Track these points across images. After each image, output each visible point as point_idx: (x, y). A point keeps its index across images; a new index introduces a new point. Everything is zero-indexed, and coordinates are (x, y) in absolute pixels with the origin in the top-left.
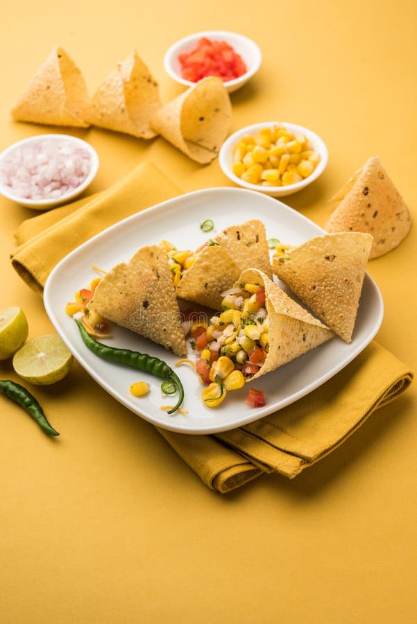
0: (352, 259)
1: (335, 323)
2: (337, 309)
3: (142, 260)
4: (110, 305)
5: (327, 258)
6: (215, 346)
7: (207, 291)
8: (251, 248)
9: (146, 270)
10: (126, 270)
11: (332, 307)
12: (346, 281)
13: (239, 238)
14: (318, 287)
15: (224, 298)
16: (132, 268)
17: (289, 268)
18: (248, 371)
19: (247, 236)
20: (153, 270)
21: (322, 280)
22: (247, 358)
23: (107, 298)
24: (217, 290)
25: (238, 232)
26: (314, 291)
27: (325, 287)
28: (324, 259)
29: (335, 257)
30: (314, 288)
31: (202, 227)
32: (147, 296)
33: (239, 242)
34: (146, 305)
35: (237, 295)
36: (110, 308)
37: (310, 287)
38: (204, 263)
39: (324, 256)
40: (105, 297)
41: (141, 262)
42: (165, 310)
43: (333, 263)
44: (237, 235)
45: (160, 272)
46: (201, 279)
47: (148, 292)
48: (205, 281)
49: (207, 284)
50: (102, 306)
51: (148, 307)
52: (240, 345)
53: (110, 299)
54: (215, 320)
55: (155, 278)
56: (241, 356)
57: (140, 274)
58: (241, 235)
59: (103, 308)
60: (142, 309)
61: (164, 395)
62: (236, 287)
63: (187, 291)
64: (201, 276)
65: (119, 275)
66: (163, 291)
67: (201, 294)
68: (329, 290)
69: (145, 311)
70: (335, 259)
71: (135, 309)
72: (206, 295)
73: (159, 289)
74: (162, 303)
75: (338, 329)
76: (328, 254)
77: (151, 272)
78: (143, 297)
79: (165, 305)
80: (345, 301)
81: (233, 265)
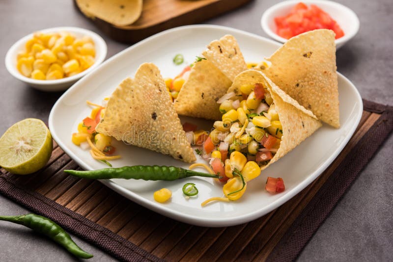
0: (326, 52)
1: (323, 113)
2: (322, 99)
3: (145, 75)
4: (121, 120)
5: (305, 55)
6: (224, 147)
7: (204, 101)
8: (233, 58)
9: (150, 84)
10: (132, 85)
11: (318, 99)
12: (325, 72)
13: (221, 52)
14: (302, 83)
15: (220, 104)
16: (137, 83)
17: (271, 73)
18: (264, 157)
19: (227, 49)
20: (155, 85)
21: (304, 77)
22: (261, 146)
23: (117, 114)
24: (213, 98)
25: (219, 47)
26: (298, 88)
27: (308, 82)
28: (303, 57)
29: (311, 53)
30: (298, 85)
31: (174, 61)
32: (154, 108)
33: (222, 55)
34: (154, 116)
35: (233, 99)
36: (120, 124)
37: (294, 85)
38: (198, 75)
39: (302, 54)
40: (115, 114)
41: (145, 77)
42: (171, 120)
43: (311, 58)
44: (219, 49)
45: (161, 86)
46: (197, 90)
47: (155, 104)
48: (202, 91)
49: (203, 94)
50: (113, 123)
51: (157, 118)
52: (251, 136)
53: (119, 115)
54: (218, 124)
55: (158, 91)
56: (253, 146)
57: (145, 87)
58: (222, 48)
59: (114, 126)
60: (152, 120)
61: (187, 197)
62: (230, 92)
63: (185, 103)
64: (197, 86)
65: (126, 90)
66: (166, 103)
67: (199, 104)
68: (312, 84)
69: (155, 122)
70: (312, 55)
71: (146, 121)
72: (203, 105)
73: (163, 101)
74: (168, 114)
75: (326, 118)
76: (305, 52)
77: (154, 86)
78: (152, 109)
79: (171, 116)
80: (328, 90)
81: (223, 74)
